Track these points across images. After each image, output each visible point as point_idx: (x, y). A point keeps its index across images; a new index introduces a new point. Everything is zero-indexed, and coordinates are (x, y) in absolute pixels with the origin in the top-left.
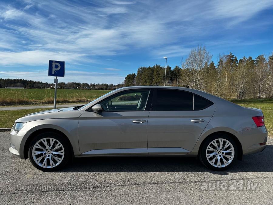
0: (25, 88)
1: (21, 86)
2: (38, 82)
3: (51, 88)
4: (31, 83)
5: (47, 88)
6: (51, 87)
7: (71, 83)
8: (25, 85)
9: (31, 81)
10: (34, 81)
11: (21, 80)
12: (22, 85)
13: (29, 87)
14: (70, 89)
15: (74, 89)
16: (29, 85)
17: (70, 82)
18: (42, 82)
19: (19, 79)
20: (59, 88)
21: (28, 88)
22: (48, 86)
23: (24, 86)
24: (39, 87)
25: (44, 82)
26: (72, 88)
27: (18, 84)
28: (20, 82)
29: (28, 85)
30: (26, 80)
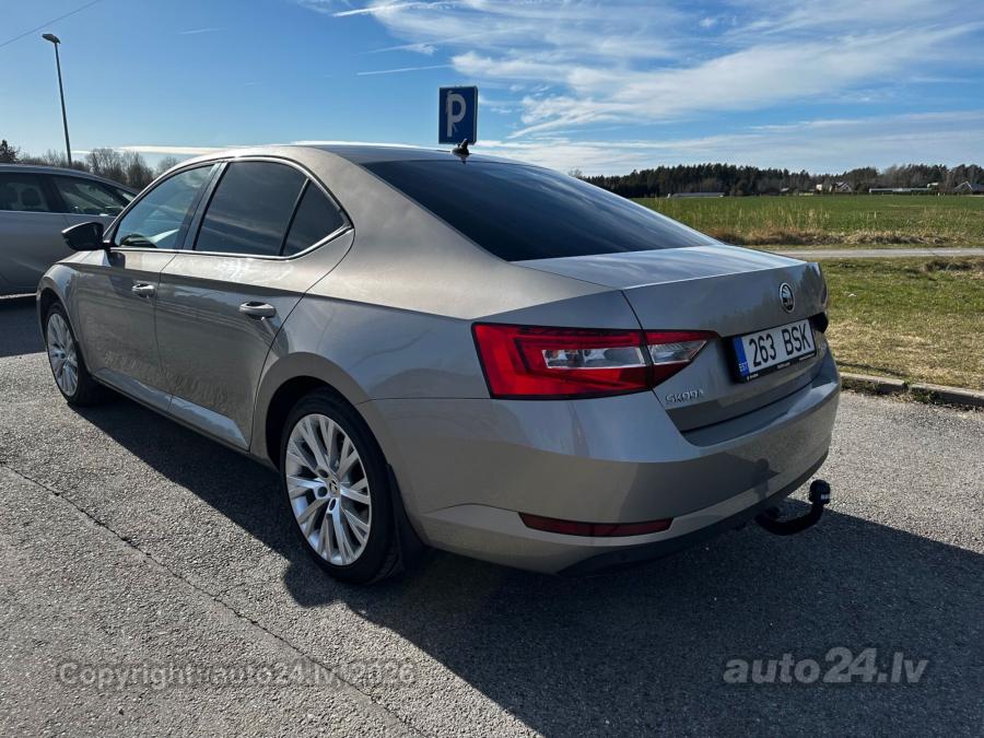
0: (727, 194)
1: (715, 190)
2: (775, 171)
3: (818, 192)
4: (748, 178)
5: (804, 192)
6: (819, 187)
7: (902, 168)
8: (728, 185)
9: (748, 169)
10: (761, 169)
11: (718, 166)
12: (720, 183)
13: (739, 192)
14: (890, 192)
15: (910, 194)
16: (740, 183)
17: (899, 166)
18: (786, 171)
19: (713, 163)
20: (850, 190)
21: (735, 195)
22: (806, 184)
23: (726, 188)
24: (774, 191)
25: (794, 170)
26: (900, 190)
27: (708, 182)
28: (714, 175)
29: (736, 183)
30: (733, 168)
